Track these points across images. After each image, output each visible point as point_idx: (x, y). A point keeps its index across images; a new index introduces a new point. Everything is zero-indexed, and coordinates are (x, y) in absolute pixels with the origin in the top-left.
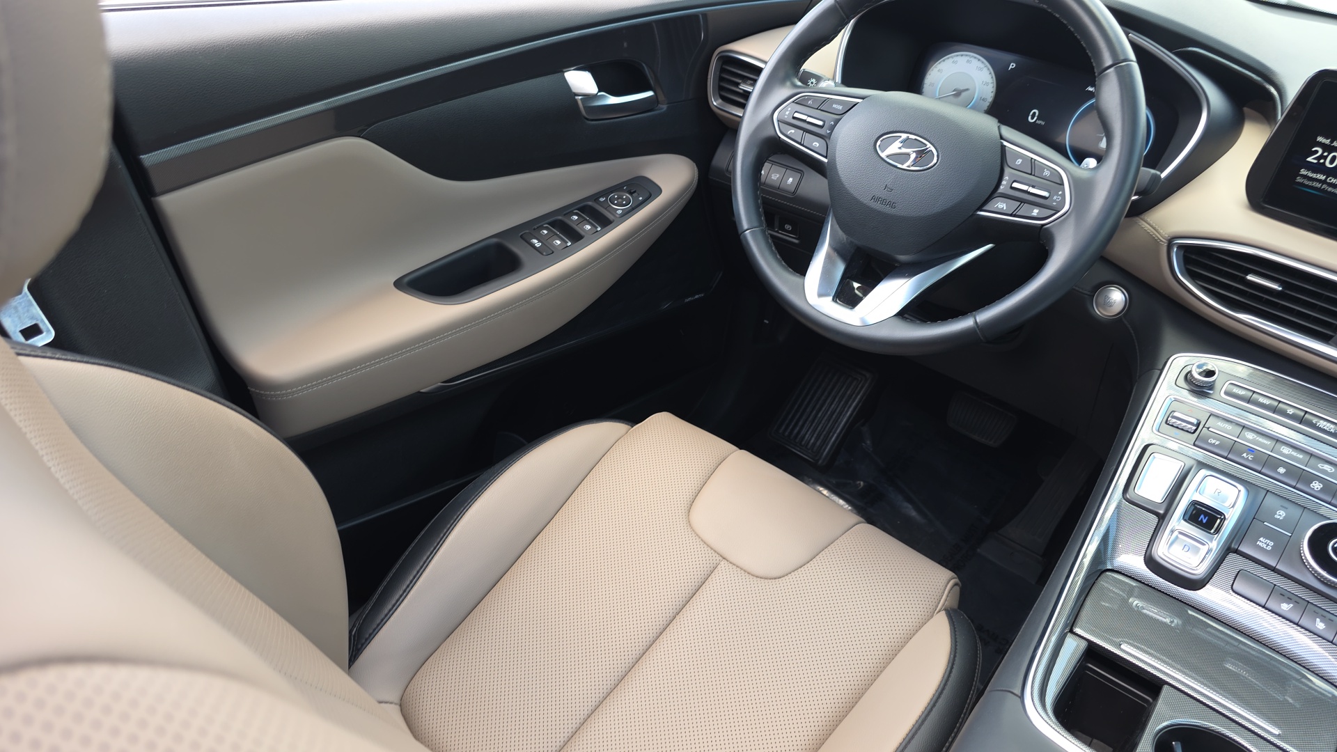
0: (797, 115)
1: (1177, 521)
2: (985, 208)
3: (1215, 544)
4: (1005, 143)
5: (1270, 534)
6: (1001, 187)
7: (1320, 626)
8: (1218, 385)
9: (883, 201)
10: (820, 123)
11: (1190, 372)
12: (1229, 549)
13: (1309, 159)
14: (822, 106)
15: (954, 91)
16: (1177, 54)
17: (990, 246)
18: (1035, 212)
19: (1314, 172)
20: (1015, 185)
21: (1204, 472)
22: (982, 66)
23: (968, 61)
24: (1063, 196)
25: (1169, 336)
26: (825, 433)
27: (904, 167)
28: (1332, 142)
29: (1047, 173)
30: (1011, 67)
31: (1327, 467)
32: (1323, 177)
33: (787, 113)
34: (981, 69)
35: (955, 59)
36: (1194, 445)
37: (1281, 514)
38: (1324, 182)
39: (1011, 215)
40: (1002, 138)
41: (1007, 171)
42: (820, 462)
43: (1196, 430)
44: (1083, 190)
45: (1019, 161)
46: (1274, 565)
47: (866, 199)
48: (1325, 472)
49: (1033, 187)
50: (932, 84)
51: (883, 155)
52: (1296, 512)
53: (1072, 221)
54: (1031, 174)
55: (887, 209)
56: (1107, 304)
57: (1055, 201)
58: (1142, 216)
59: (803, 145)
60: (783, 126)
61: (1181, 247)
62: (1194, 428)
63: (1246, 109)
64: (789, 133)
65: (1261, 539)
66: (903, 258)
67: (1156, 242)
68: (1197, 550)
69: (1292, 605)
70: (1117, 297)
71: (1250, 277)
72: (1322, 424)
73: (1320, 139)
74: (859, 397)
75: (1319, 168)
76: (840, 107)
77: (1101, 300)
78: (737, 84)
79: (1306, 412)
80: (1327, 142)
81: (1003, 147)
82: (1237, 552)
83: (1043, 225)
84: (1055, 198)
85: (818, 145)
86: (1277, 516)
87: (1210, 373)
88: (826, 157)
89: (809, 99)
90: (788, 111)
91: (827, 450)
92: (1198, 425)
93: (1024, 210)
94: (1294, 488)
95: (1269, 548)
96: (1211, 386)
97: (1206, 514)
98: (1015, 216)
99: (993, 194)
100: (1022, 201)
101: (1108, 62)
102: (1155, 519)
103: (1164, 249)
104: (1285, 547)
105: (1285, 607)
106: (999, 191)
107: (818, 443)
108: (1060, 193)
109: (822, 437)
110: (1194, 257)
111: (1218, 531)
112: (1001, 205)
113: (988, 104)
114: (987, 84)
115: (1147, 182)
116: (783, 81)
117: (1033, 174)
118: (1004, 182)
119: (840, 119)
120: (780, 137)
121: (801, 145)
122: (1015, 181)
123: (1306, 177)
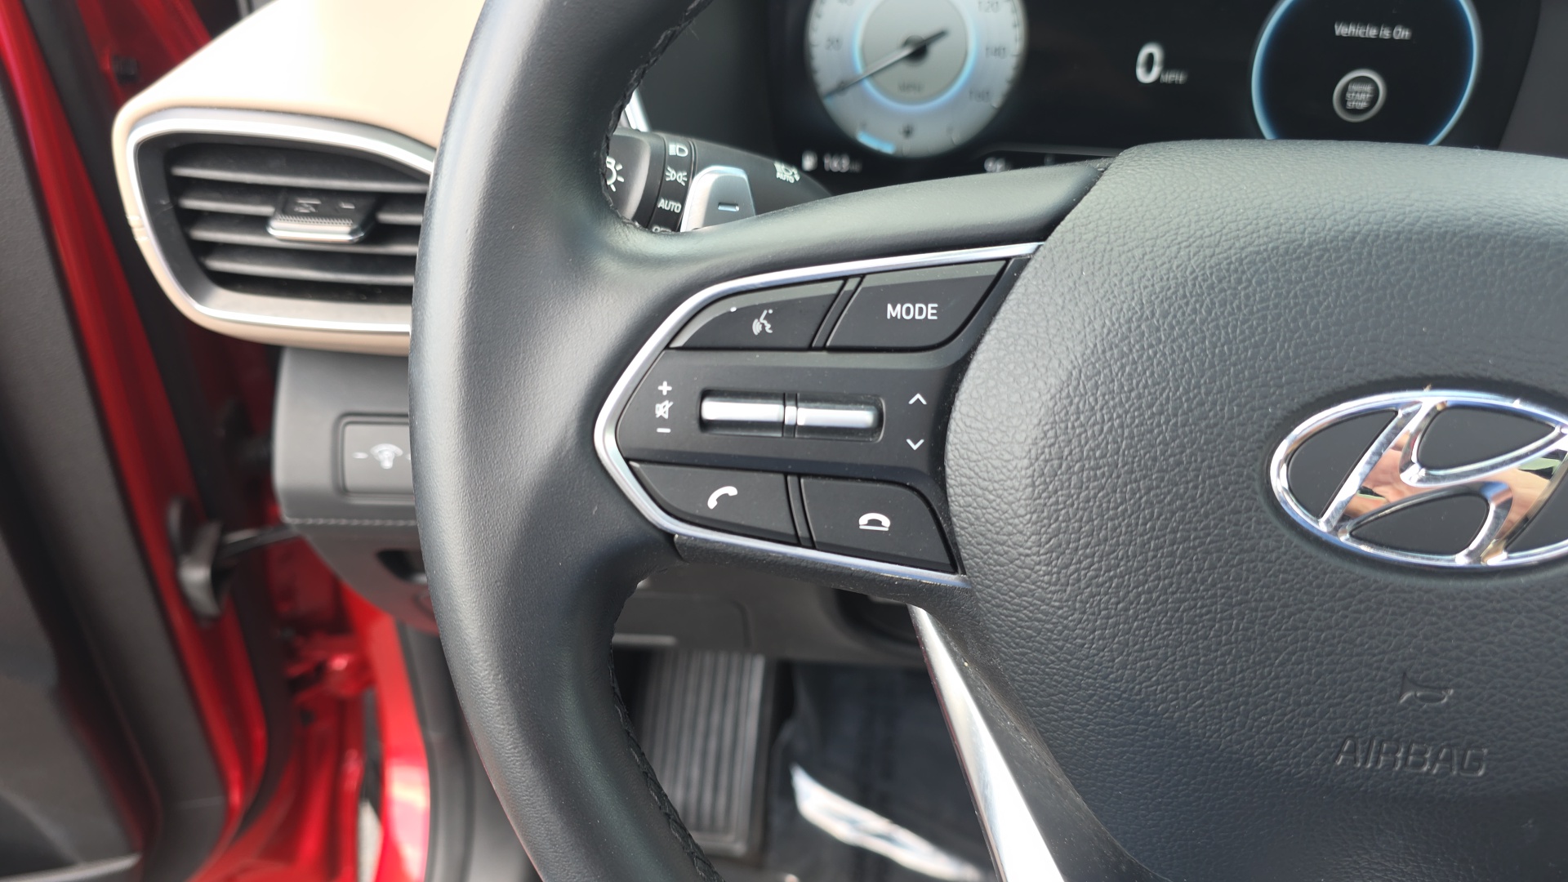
10: (860, 417)
15: (905, 45)
33: (662, 410)
50: (834, 42)
59: (810, 545)
64: (712, 503)
76: (930, 311)
78: (260, 223)
85: (886, 522)
88: (954, 564)
90: (654, 396)
113: (1014, 60)
114: (993, 4)
119: (960, 368)
120: (669, 536)
121: (797, 542)
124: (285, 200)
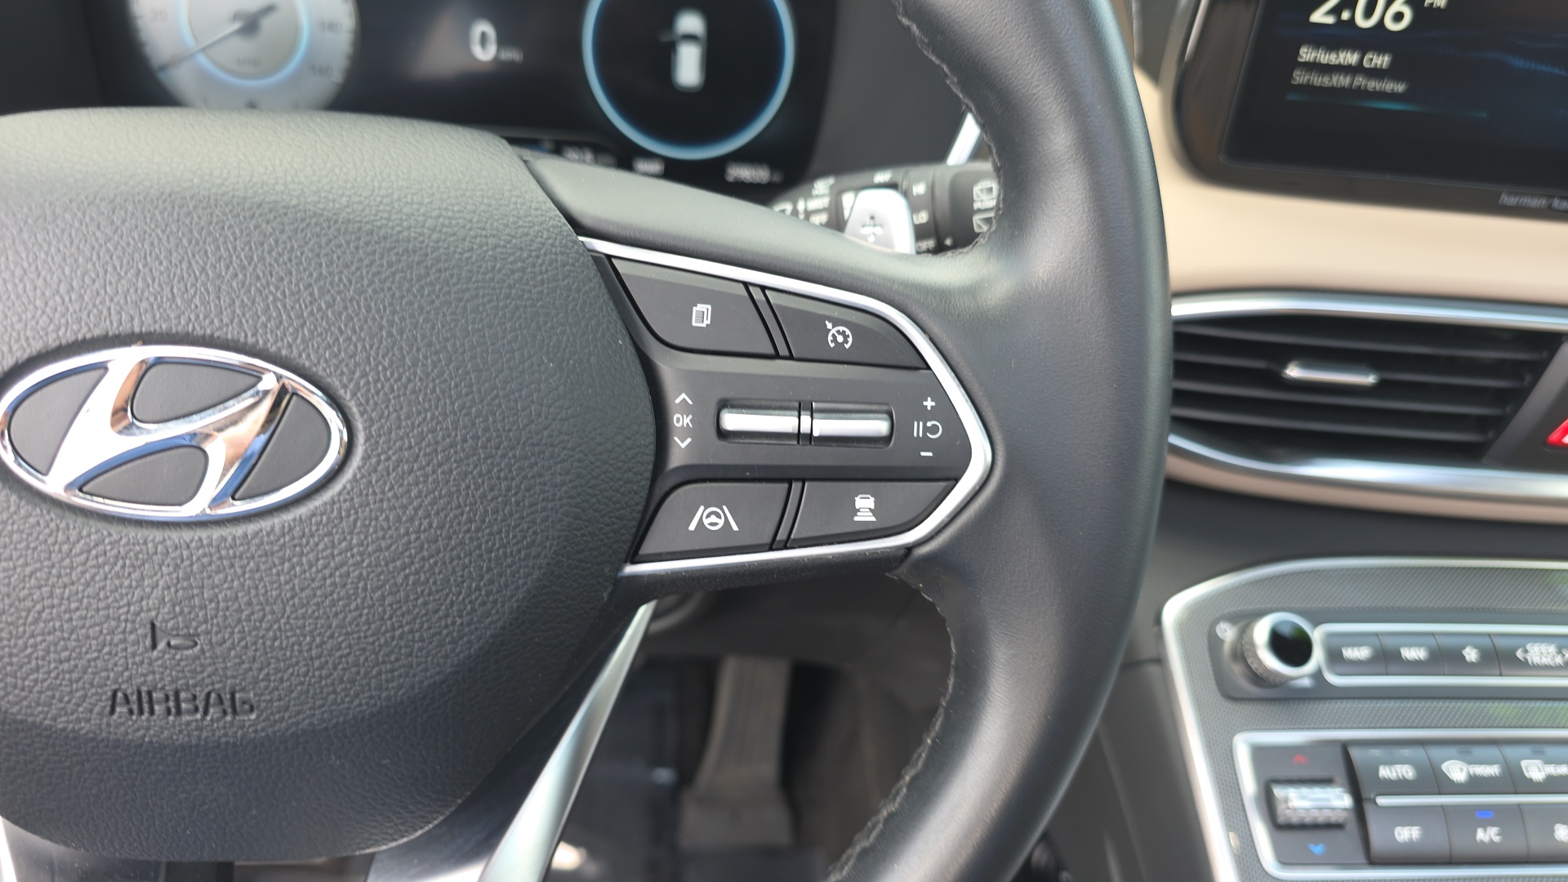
2: (647, 548)
4: (608, 248)
6: (679, 445)
13: (1316, 17)
18: (865, 507)
19: (1331, 48)
20: (733, 421)
24: (946, 409)
27: (199, 507)
29: (837, 335)
32: (1353, 58)
38: (1354, 70)
39: (771, 547)
40: (579, 228)
41: (670, 367)
45: (702, 315)
49: (812, 409)
51: (54, 484)
54: (777, 356)
55: (219, 721)
57: (925, 443)
72: (1538, 650)
83: (909, 549)
84: (918, 429)
93: (816, 507)
98: (785, 546)
99: (655, 479)
100: (787, 476)
106: (676, 460)
108: (929, 403)
112: (712, 515)
117: (783, 351)
118: (680, 420)
122: (725, 404)
123: (1314, 66)
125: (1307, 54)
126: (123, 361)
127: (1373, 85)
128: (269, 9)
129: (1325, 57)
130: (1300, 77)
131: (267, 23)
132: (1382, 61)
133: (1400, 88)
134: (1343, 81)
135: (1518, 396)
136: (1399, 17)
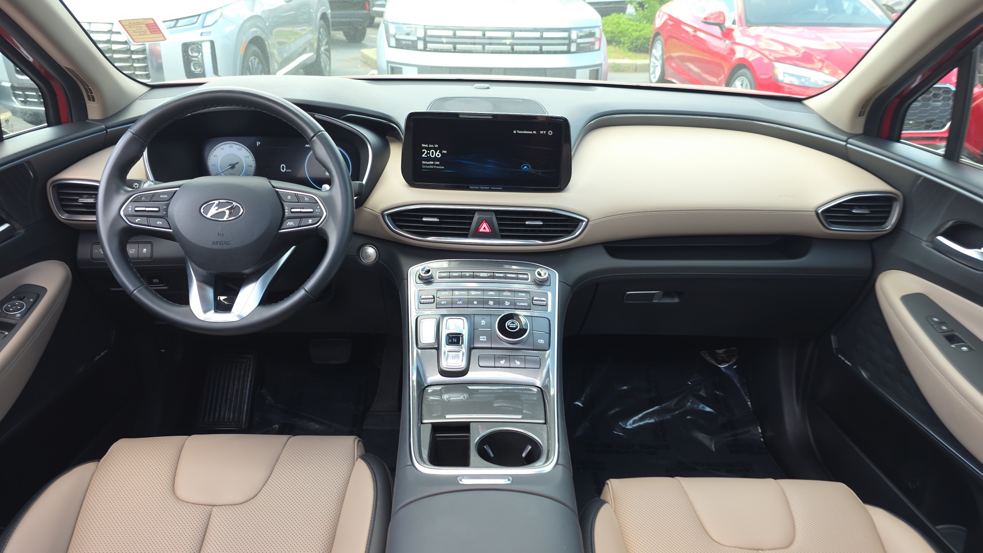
0: (137, 209)
1: (445, 348)
2: (282, 228)
3: (464, 348)
4: (277, 190)
5: (483, 333)
6: (286, 214)
7: (518, 363)
8: (434, 275)
9: (221, 243)
10: (157, 209)
11: (420, 274)
12: (471, 349)
13: (423, 156)
14: (152, 198)
15: (230, 166)
16: (343, 119)
17: (293, 247)
18: (310, 221)
19: (427, 162)
20: (293, 210)
21: (445, 319)
22: (240, 147)
23: (230, 147)
24: (321, 208)
25: (403, 260)
26: (238, 406)
27: (225, 219)
28: (428, 145)
29: (306, 199)
30: (258, 144)
31: (491, 293)
32: (432, 163)
33: (130, 209)
34: (240, 149)
35: (222, 147)
36: (437, 308)
37: (483, 322)
38: (434, 165)
39: (298, 227)
40: (274, 187)
41: (285, 204)
42: (243, 426)
43: (434, 301)
44: (329, 202)
45: (289, 197)
46: (490, 346)
47: (209, 245)
48: (492, 295)
49: (303, 208)
50: (214, 165)
51: (209, 216)
52: (488, 318)
53: (331, 220)
54: (298, 202)
55: (225, 247)
56: (368, 256)
57: (318, 212)
58: (364, 205)
59: (151, 226)
60: (131, 219)
61: (388, 215)
62: (433, 300)
63: (387, 137)
64: (137, 221)
65: (481, 337)
66: (247, 271)
67: (376, 216)
68: (458, 356)
69: (504, 360)
70: (371, 251)
71: (424, 219)
72: (482, 275)
73: (423, 145)
74: (250, 373)
75: (429, 159)
76: (166, 196)
77: (364, 255)
78: (76, 200)
79: (473, 272)
80: (427, 146)
81: (277, 192)
82: (474, 348)
83: (317, 227)
84: (317, 211)
85: (161, 223)
86: (482, 324)
87: (428, 271)
88: (170, 229)
89: (142, 197)
90: (129, 207)
91: (244, 417)
92: (434, 298)
93: (304, 222)
94: (484, 308)
95: (485, 340)
96: (431, 277)
97: (455, 337)
98: (300, 227)
99: (283, 219)
100: (300, 218)
101: (312, 134)
102: (435, 351)
103: (382, 219)
104: (491, 337)
105: (502, 362)
106: (286, 216)
107: (236, 415)
108: (318, 207)
109: (237, 410)
110: (396, 218)
111: (462, 343)
112: (290, 223)
113: (254, 168)
114: (248, 157)
115: (358, 189)
116: (117, 191)
117: (300, 201)
118: (286, 211)
119: (169, 204)
120: (131, 226)
121: (149, 226)
122: (292, 208)
123: (425, 165)
124: (81, 195)
125: (423, 162)
126: (216, 202)
127: (437, 167)
128: (238, 163)
129: (427, 163)
130: (423, 167)
131: (236, 166)
132: (438, 163)
133: (443, 167)
134: (432, 167)
135: (470, 224)
136: (438, 155)
